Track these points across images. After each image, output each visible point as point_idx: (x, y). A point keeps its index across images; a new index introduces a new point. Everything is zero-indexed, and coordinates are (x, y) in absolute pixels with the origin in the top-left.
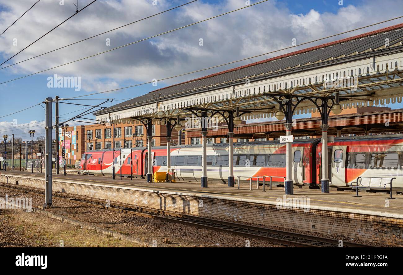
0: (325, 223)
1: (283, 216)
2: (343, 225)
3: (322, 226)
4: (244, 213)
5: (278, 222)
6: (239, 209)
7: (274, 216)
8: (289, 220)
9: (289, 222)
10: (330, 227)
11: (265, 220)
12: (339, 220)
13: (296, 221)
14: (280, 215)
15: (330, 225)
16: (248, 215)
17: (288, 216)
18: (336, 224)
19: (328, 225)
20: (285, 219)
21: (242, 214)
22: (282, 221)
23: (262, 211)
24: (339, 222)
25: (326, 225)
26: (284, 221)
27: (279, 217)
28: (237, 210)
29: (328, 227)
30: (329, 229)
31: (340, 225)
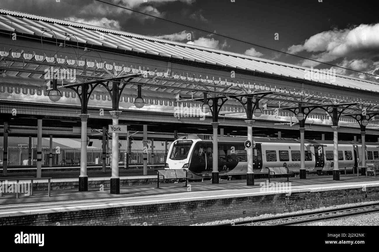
0: (254, 207)
1: (216, 209)
2: (266, 205)
3: (251, 211)
4: (167, 217)
5: (210, 217)
6: (158, 214)
7: (206, 212)
8: (222, 212)
9: (222, 214)
10: (257, 210)
11: (195, 219)
12: (263, 203)
13: (229, 211)
14: (213, 210)
15: (257, 208)
16: (172, 218)
17: (221, 209)
18: (261, 206)
19: (256, 208)
20: (218, 213)
21: (163, 219)
22: (215, 215)
23: (192, 210)
24: (264, 204)
25: (254, 208)
26: (216, 215)
27: (212, 212)
28: (154, 216)
29: (256, 210)
30: (256, 211)
31: (264, 206)
